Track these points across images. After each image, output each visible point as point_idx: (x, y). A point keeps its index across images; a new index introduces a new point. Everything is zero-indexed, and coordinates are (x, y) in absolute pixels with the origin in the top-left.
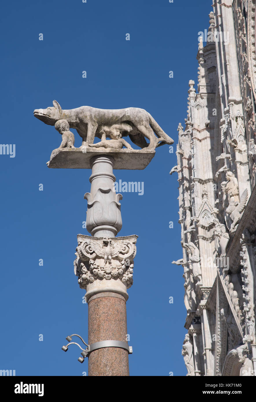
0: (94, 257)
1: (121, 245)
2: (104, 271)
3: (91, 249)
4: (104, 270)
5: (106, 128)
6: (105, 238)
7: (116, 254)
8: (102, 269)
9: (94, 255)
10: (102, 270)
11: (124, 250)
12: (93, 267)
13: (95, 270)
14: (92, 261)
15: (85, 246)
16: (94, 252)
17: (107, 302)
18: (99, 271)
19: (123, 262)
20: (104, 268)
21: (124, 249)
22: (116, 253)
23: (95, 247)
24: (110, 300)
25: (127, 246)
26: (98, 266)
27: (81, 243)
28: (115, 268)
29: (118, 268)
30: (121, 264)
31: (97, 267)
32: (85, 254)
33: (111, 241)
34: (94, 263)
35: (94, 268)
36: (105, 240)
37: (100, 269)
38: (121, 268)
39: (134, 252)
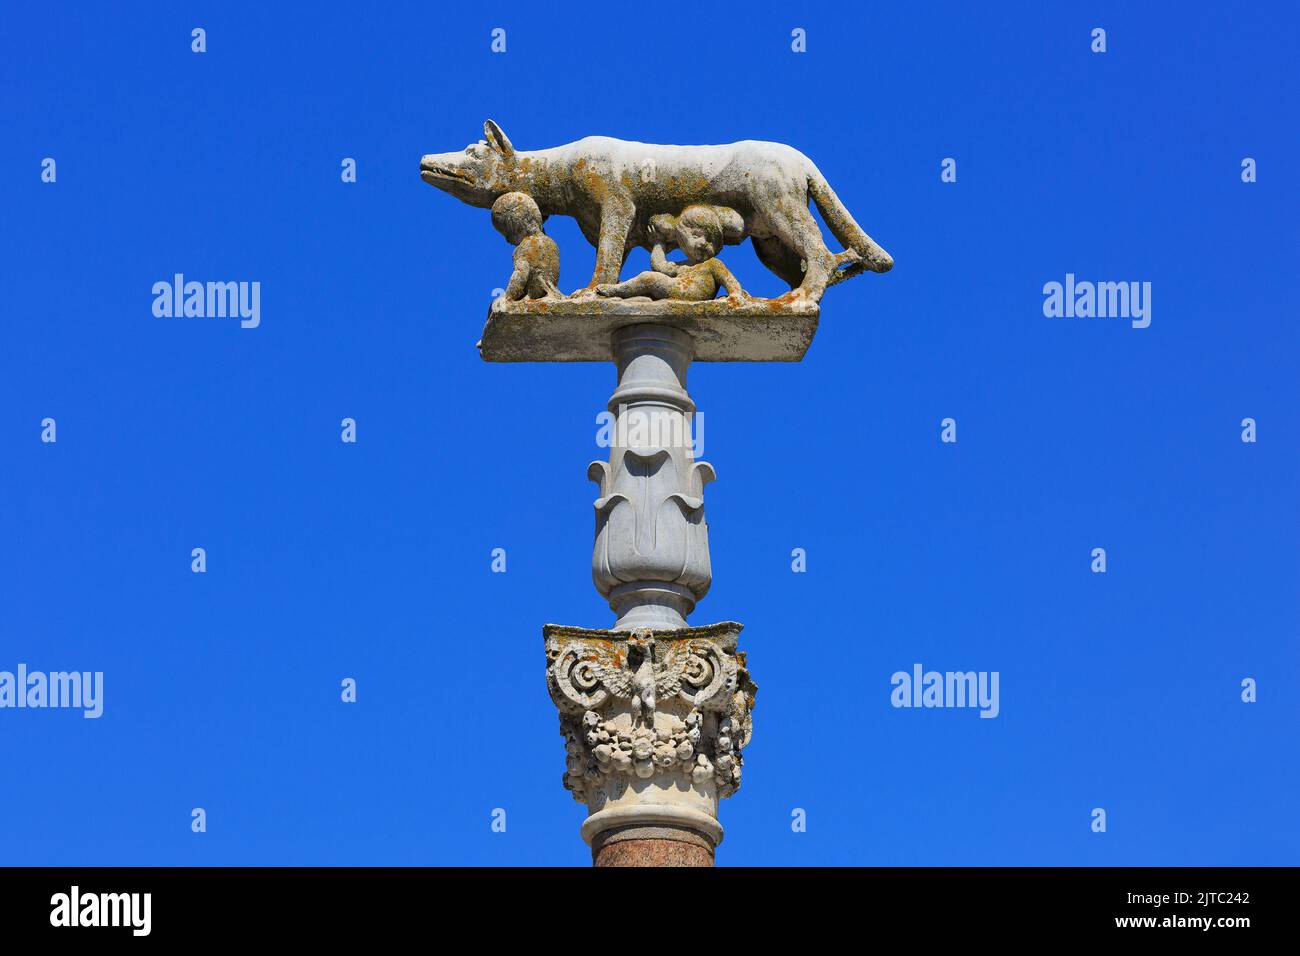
0: (599, 701)
1: (688, 655)
2: (630, 752)
3: (588, 675)
4: (631, 748)
5: (664, 221)
6: (635, 636)
7: (671, 689)
8: (625, 744)
9: (600, 695)
10: (623, 749)
11: (695, 676)
12: (595, 740)
13: (602, 748)
14: (591, 718)
15: (568, 663)
16: (599, 685)
17: (639, 858)
18: (614, 750)
19: (691, 718)
20: (629, 741)
21: (696, 670)
22: (671, 685)
23: (603, 667)
24: (650, 848)
25: (707, 660)
26: (612, 734)
27: (555, 653)
28: (667, 742)
29: (674, 739)
30: (687, 723)
31: (607, 736)
32: (569, 691)
33: (653, 647)
34: (600, 725)
35: (600, 742)
36: (633, 642)
37: (616, 746)
38: (687, 738)
39: (730, 681)
